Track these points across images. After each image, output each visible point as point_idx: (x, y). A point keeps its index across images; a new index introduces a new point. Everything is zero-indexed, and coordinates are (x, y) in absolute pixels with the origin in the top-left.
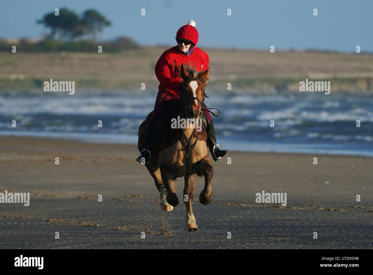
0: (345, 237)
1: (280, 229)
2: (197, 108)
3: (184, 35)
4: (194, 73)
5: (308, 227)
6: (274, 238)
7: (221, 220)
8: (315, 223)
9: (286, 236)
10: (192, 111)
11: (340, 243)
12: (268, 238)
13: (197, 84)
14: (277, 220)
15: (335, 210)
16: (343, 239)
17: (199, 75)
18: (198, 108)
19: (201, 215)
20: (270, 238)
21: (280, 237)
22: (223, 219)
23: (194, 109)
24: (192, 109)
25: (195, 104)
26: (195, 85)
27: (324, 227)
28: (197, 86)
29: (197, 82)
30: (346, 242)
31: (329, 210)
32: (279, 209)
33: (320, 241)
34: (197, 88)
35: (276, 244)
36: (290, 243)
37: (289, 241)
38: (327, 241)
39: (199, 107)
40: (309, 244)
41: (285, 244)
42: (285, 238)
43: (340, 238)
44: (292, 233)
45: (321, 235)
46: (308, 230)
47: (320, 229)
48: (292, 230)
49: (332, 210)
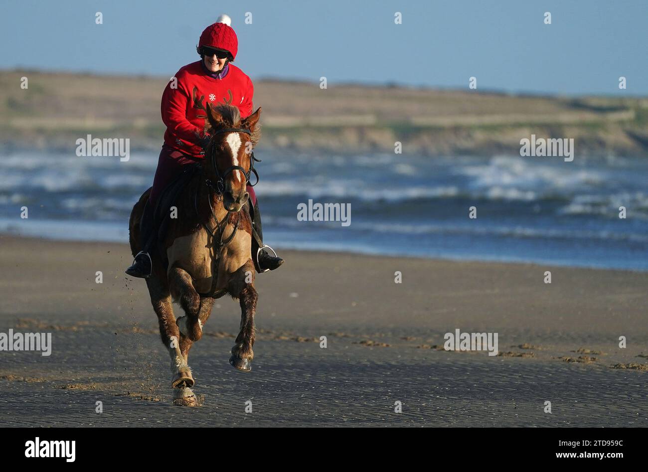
0: (321, 384)
1: (218, 371)
2: (240, 187)
3: (217, 41)
4: (234, 117)
5: (263, 367)
6: (207, 386)
7: (122, 357)
8: (275, 362)
9: (227, 383)
10: (231, 192)
11: (314, 394)
12: (198, 385)
13: (239, 139)
14: (214, 357)
15: (307, 340)
16: (319, 386)
17: (243, 121)
18: (242, 187)
19: (89, 348)
20: (201, 386)
21: (218, 383)
22: (126, 354)
23: (233, 188)
24: (230, 188)
25: (235, 180)
26: (236, 141)
27: (289, 367)
28: (240, 143)
29: (240, 135)
30: (323, 392)
31: (297, 340)
32: (215, 338)
33: (282, 390)
34: (239, 146)
35: (211, 395)
36: (234, 395)
37: (232, 391)
38: (292, 391)
39: (242, 185)
40: (264, 395)
41: (227, 396)
42: (224, 386)
43: (314, 386)
44: (237, 377)
45: (283, 381)
46: (263, 373)
47: (282, 371)
48: (238, 373)
49: (302, 339)
